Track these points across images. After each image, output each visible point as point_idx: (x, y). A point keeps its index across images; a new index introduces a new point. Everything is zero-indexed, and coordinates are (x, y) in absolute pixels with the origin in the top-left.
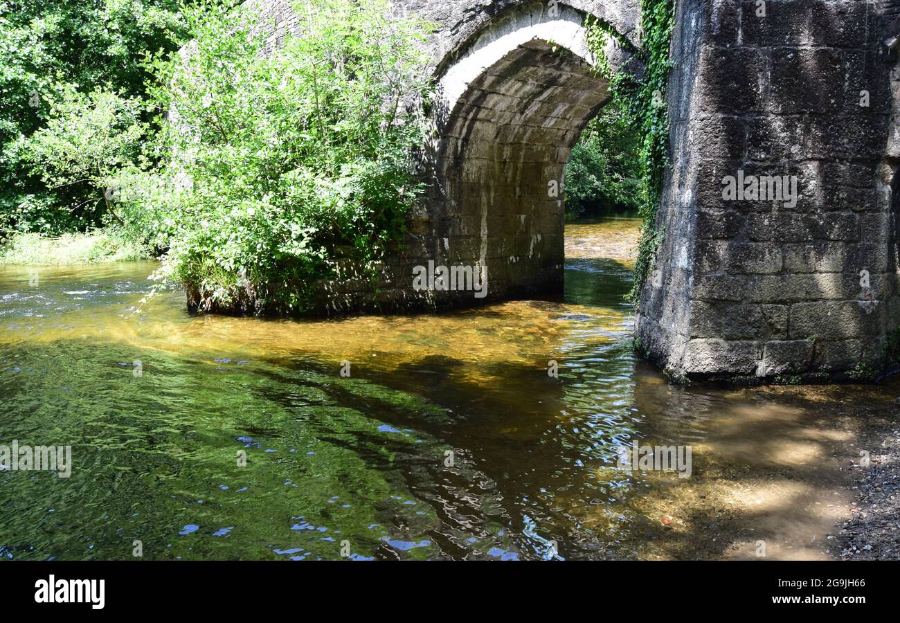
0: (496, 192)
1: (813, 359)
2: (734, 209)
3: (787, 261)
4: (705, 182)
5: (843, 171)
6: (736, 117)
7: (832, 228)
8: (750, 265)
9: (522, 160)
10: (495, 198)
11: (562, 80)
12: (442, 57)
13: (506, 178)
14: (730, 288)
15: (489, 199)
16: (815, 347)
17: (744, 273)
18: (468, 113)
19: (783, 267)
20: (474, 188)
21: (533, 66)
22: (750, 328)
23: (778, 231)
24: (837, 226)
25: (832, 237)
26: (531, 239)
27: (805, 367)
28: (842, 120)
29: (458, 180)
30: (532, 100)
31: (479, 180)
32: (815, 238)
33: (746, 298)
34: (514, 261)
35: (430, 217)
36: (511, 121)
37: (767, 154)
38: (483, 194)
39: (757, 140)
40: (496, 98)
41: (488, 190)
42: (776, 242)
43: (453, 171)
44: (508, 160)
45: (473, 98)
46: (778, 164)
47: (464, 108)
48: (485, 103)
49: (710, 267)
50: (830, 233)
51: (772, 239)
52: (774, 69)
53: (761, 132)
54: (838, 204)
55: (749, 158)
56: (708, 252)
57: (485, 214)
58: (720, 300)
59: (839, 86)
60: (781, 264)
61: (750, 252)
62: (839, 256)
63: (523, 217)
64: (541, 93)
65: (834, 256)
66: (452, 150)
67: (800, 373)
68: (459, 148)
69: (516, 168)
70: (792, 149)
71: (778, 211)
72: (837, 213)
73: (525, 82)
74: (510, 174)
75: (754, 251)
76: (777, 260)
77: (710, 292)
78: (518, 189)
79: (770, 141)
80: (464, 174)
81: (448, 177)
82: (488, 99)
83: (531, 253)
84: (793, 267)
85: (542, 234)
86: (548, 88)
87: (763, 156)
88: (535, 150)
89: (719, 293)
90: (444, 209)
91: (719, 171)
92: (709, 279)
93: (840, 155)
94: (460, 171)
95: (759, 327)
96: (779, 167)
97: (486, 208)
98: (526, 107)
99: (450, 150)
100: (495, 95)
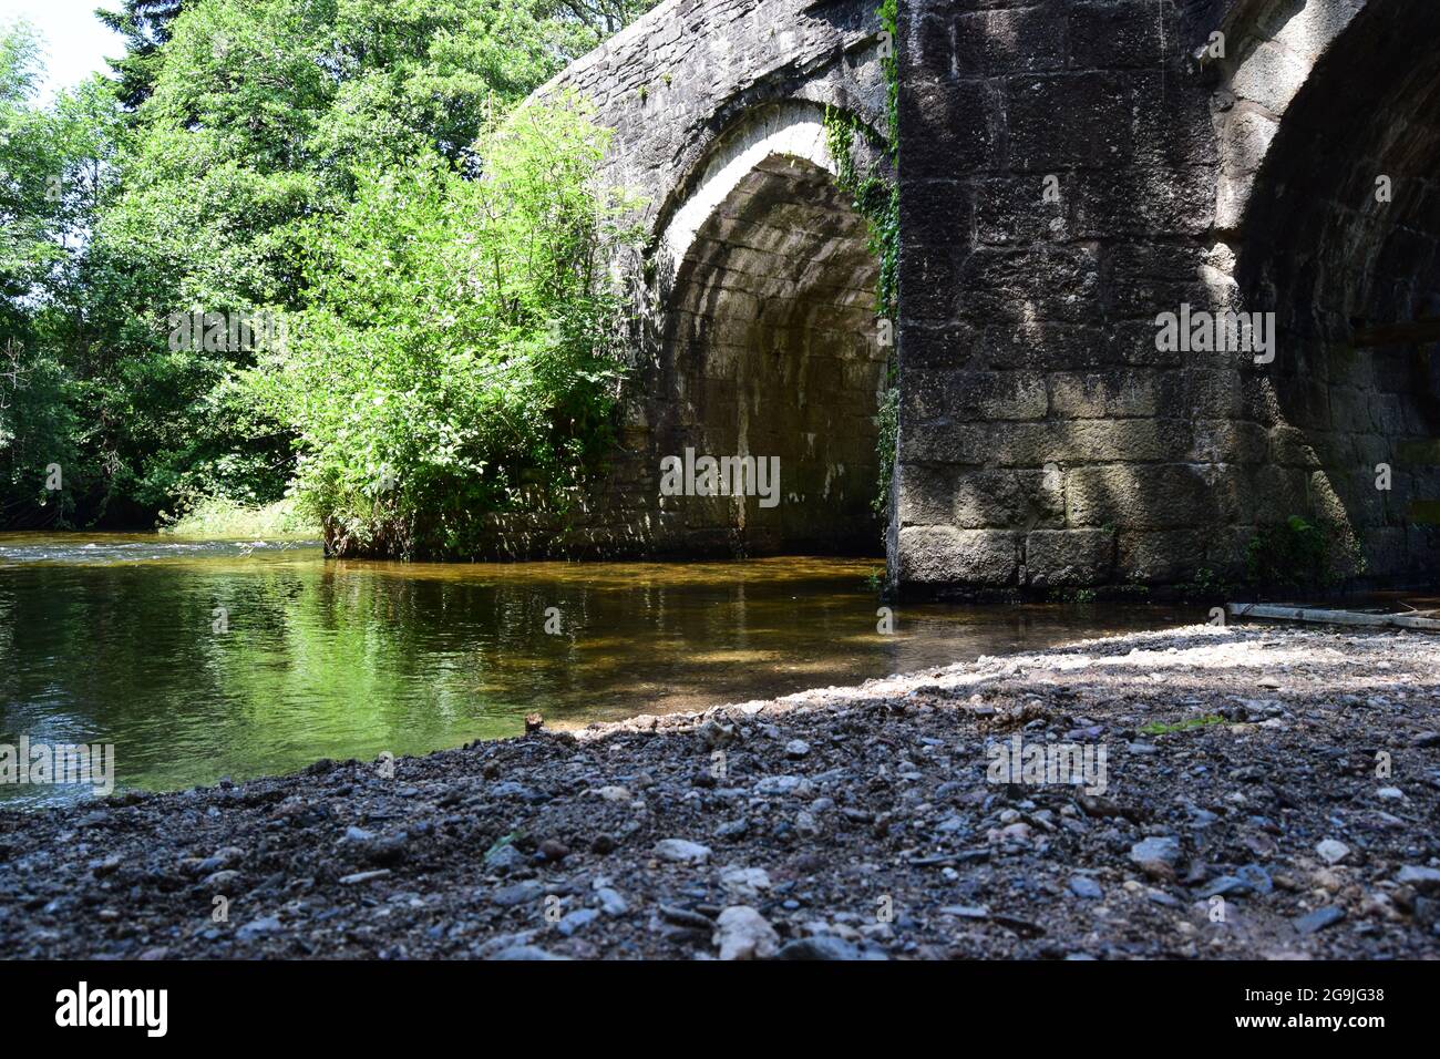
0: (763, 395)
1: (1115, 563)
2: (961, 320)
3: (1055, 399)
4: (911, 281)
5: (1145, 255)
6: (955, 182)
7: (1132, 346)
8: (992, 407)
9: (807, 354)
10: (762, 403)
11: (845, 225)
12: (664, 200)
13: (782, 377)
14: (961, 444)
15: (751, 407)
16: (1116, 542)
17: (983, 420)
18: (705, 277)
19: (1049, 408)
20: (725, 388)
21: (792, 203)
22: (999, 508)
23: (1037, 352)
24: (1140, 343)
25: (1132, 359)
26: (826, 470)
27: (1101, 575)
28: (1133, 177)
29: (697, 375)
30: (806, 260)
31: (735, 377)
32: (1102, 362)
33: (989, 459)
34: (796, 500)
35: (652, 425)
36: (779, 292)
37: (1011, 234)
38: (742, 397)
39: (992, 214)
40: (745, 254)
41: (750, 393)
42: (1036, 369)
43: (689, 361)
44: (782, 352)
45: (708, 255)
46: (1029, 248)
47: (697, 269)
48: (729, 262)
49: (927, 411)
50: (1129, 354)
51: (1028, 366)
52: (1012, 107)
53: (998, 202)
54: (1138, 307)
55: (980, 241)
56: (923, 388)
57: (745, 427)
58: (945, 464)
59: (1124, 125)
60: (1046, 405)
61: (991, 386)
62: (1148, 389)
63: (811, 437)
64: (816, 249)
65: (1138, 391)
66: (686, 331)
67: (1093, 585)
68: (698, 329)
69: (797, 366)
70: (1052, 225)
71: (1034, 320)
72: (1138, 321)
73: (786, 230)
74: (787, 373)
75: (996, 385)
76: (1038, 398)
77: (929, 450)
78: (801, 395)
79: (1013, 214)
80: (708, 367)
81: (683, 370)
82: (733, 255)
83: (827, 491)
84: (1066, 409)
85: (845, 465)
86: (825, 240)
87: (1003, 238)
88: (828, 340)
89: (944, 453)
90: (674, 414)
91: (934, 264)
92: (926, 431)
93: (1136, 230)
94: (702, 361)
95: (1015, 507)
96: (1033, 253)
97: (746, 417)
98: (800, 271)
99: (683, 329)
100: (743, 250)
